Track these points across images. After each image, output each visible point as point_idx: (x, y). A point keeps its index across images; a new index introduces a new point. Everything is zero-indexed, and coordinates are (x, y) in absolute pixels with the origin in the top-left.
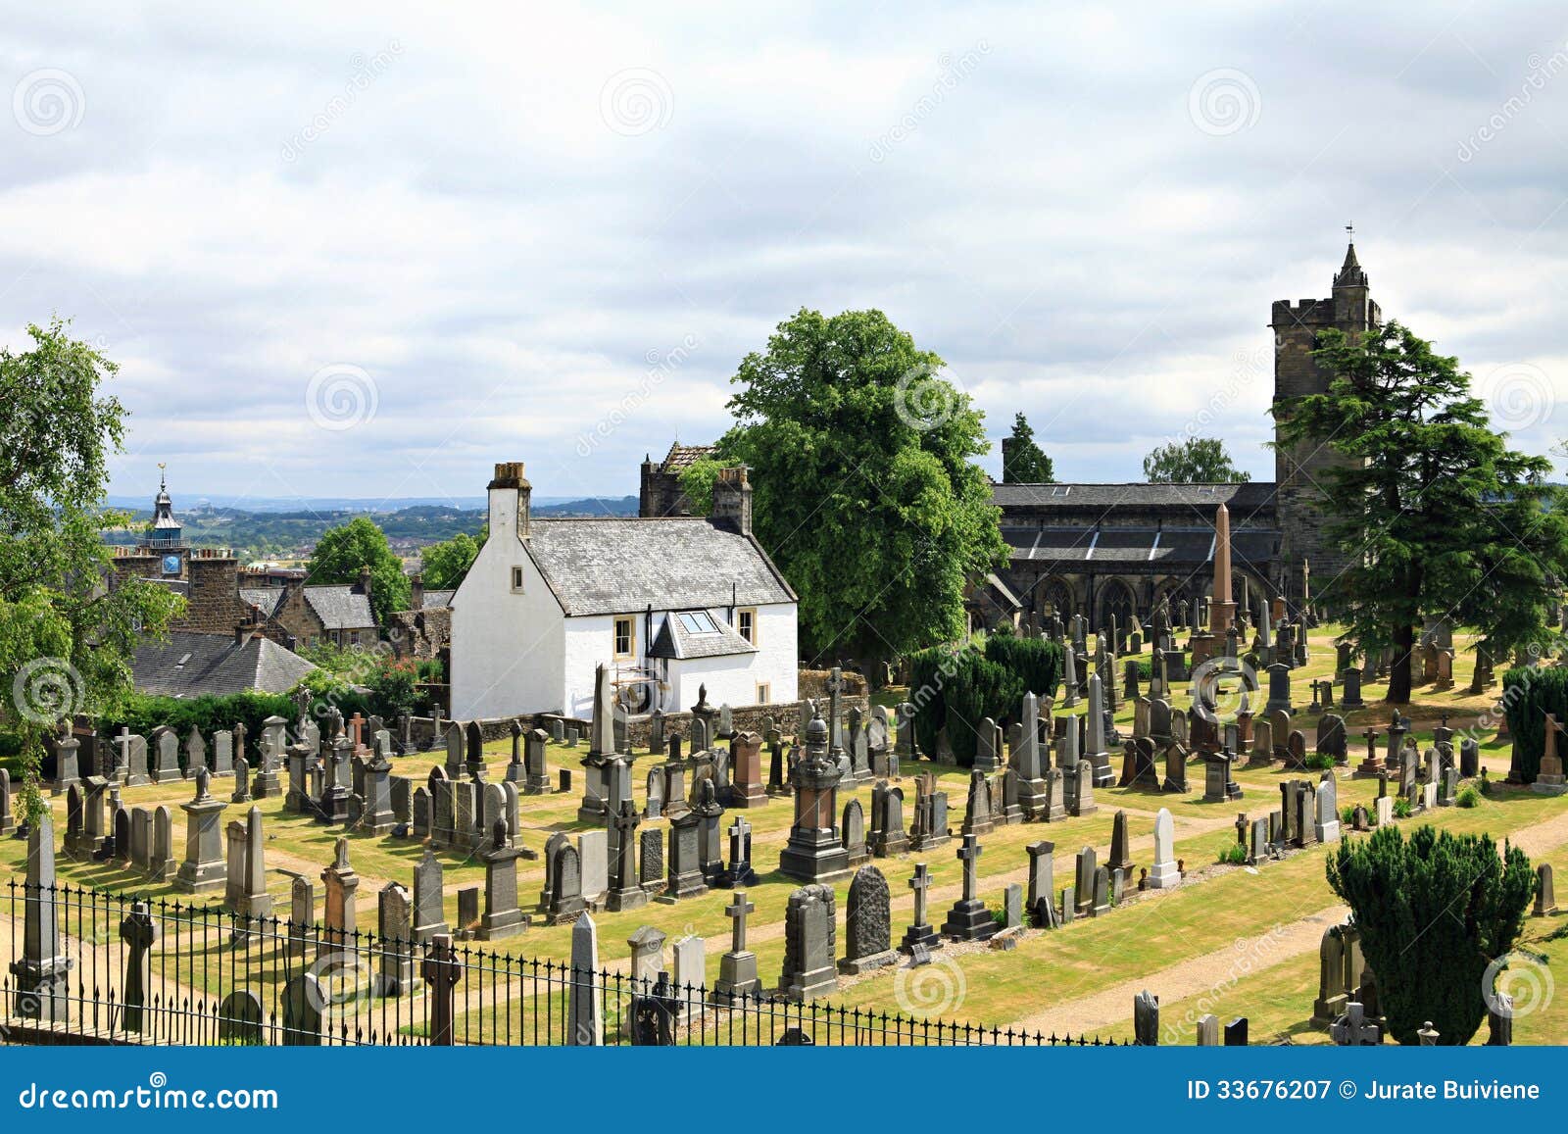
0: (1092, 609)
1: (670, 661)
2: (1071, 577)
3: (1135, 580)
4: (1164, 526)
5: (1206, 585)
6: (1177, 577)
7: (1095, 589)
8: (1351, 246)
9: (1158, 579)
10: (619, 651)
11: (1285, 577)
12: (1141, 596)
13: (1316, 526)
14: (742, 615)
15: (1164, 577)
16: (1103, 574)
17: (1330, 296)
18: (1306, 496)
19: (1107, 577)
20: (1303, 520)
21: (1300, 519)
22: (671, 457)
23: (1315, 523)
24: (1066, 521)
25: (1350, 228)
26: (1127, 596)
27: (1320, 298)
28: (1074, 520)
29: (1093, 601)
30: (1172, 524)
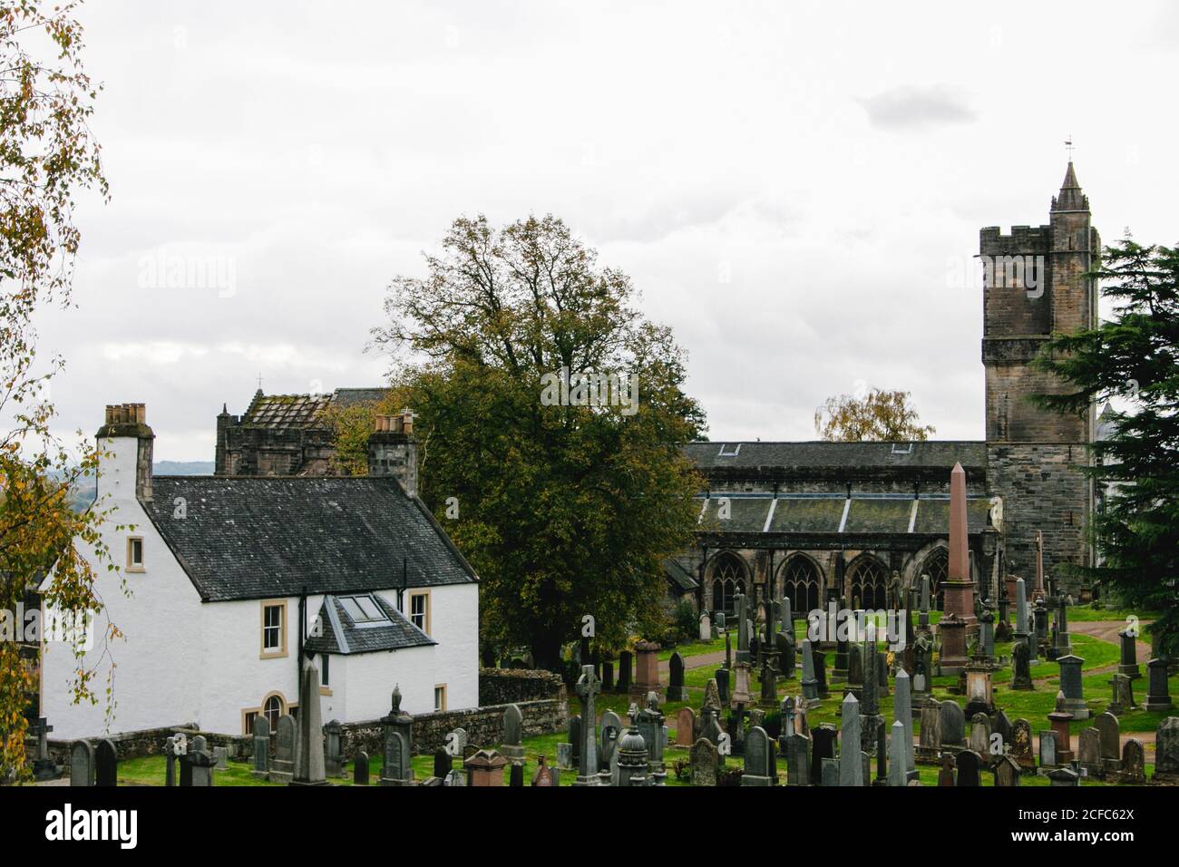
0: (772, 591)
1: (332, 658)
2: (747, 554)
3: (823, 558)
4: (854, 492)
5: (907, 563)
6: (872, 552)
7: (775, 568)
8: (1070, 164)
9: (850, 556)
10: (266, 646)
11: (1001, 552)
12: (831, 577)
13: (1032, 492)
14: (414, 598)
15: (857, 553)
16: (786, 549)
17: (1047, 222)
18: (1021, 456)
19: (789, 552)
20: (1017, 484)
21: (1014, 484)
22: (255, 406)
23: (1032, 488)
24: (737, 486)
25: (1070, 143)
26: (814, 576)
27: (1035, 225)
28: (747, 485)
29: (773, 582)
30: (864, 490)
